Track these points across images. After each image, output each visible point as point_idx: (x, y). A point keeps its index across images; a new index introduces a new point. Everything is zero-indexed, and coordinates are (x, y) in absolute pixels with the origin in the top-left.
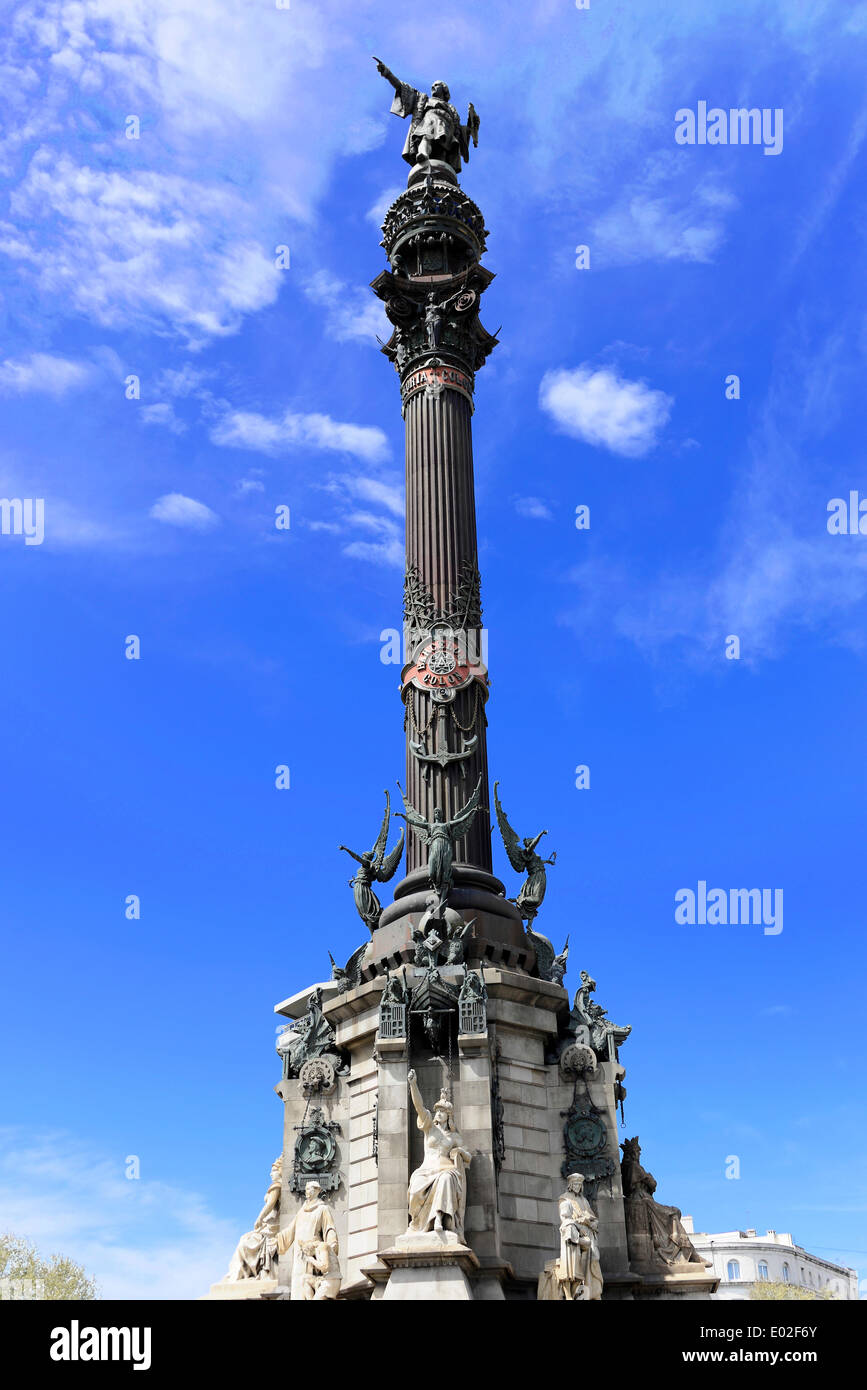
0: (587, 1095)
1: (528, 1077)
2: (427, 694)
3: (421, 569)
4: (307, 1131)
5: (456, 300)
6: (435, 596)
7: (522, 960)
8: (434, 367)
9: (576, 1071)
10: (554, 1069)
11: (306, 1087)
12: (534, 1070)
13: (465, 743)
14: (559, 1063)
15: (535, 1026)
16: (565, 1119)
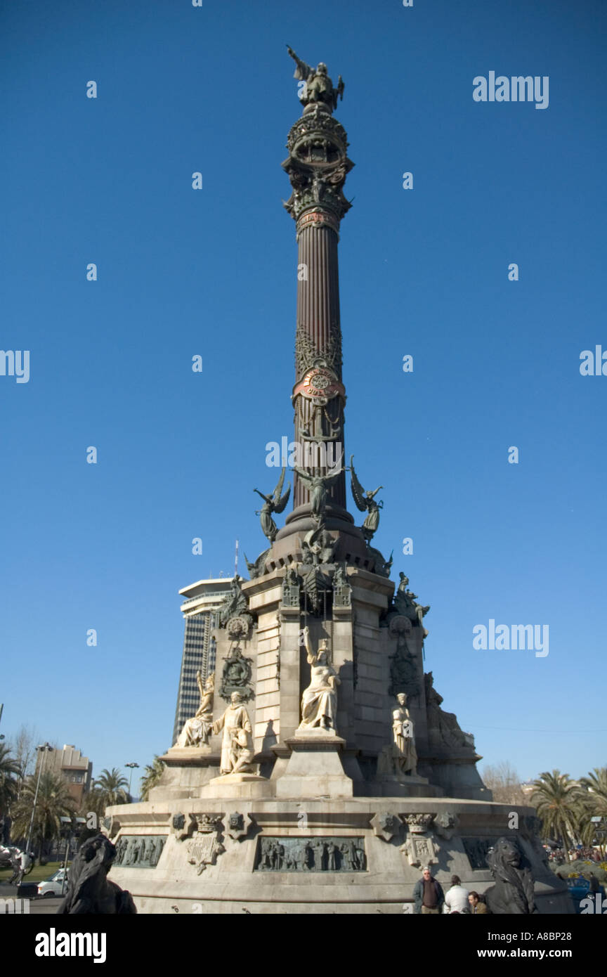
0: (406, 646)
1: (370, 634)
2: (310, 400)
3: (307, 325)
4: (230, 661)
5: (332, 176)
6: (316, 342)
7: (366, 564)
8: (318, 212)
9: (398, 632)
10: (385, 630)
11: (231, 634)
12: (373, 630)
13: (332, 431)
14: (388, 626)
15: (376, 603)
16: (392, 660)
